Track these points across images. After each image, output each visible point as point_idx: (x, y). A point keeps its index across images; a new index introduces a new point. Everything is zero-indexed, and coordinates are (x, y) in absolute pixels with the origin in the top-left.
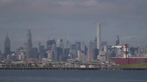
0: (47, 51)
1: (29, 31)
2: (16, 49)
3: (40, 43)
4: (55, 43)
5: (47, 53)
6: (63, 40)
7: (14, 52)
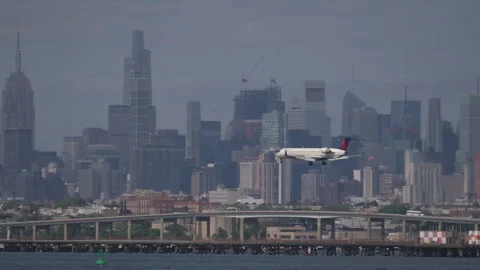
0: (234, 152)
1: (139, 37)
2: (67, 139)
3: (194, 108)
4: (281, 106)
5: (234, 159)
6: (323, 90)
7: (54, 154)
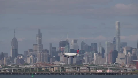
0: (59, 54)
1: (39, 30)
3: (51, 44)
4: (68, 44)
5: (59, 55)
6: (77, 41)
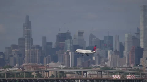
0: (57, 52)
1: (27, 17)
2: (6, 48)
4: (70, 38)
6: (83, 33)
7: (2, 52)
